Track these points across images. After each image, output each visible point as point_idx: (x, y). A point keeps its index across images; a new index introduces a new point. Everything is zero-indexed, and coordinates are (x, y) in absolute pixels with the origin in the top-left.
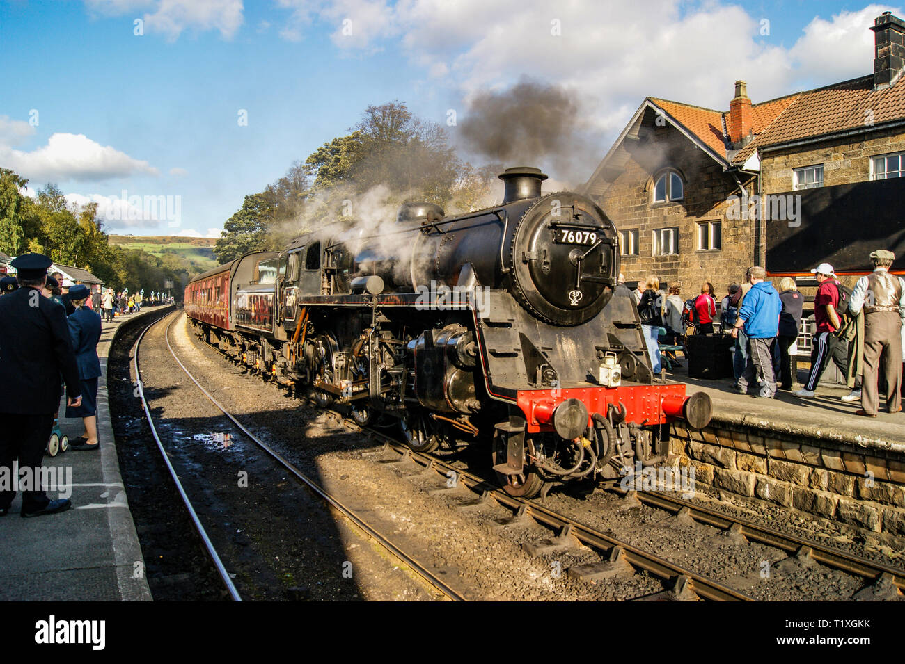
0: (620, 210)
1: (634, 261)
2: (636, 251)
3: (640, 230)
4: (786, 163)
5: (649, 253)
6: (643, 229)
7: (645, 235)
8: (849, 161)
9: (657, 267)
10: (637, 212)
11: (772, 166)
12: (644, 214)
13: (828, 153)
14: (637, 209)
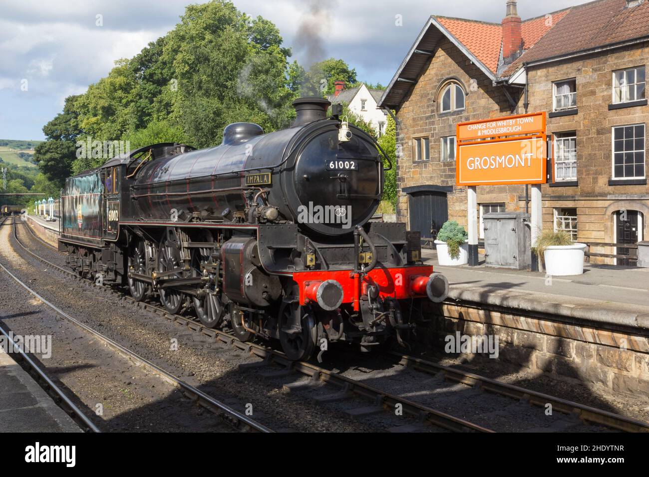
0: (414, 119)
1: (425, 166)
2: (428, 156)
3: (430, 138)
4: (547, 76)
5: (437, 159)
6: (433, 136)
7: (435, 142)
8: (595, 75)
9: (444, 171)
10: (427, 121)
11: (535, 80)
12: (433, 123)
13: (580, 68)
14: (427, 118)
